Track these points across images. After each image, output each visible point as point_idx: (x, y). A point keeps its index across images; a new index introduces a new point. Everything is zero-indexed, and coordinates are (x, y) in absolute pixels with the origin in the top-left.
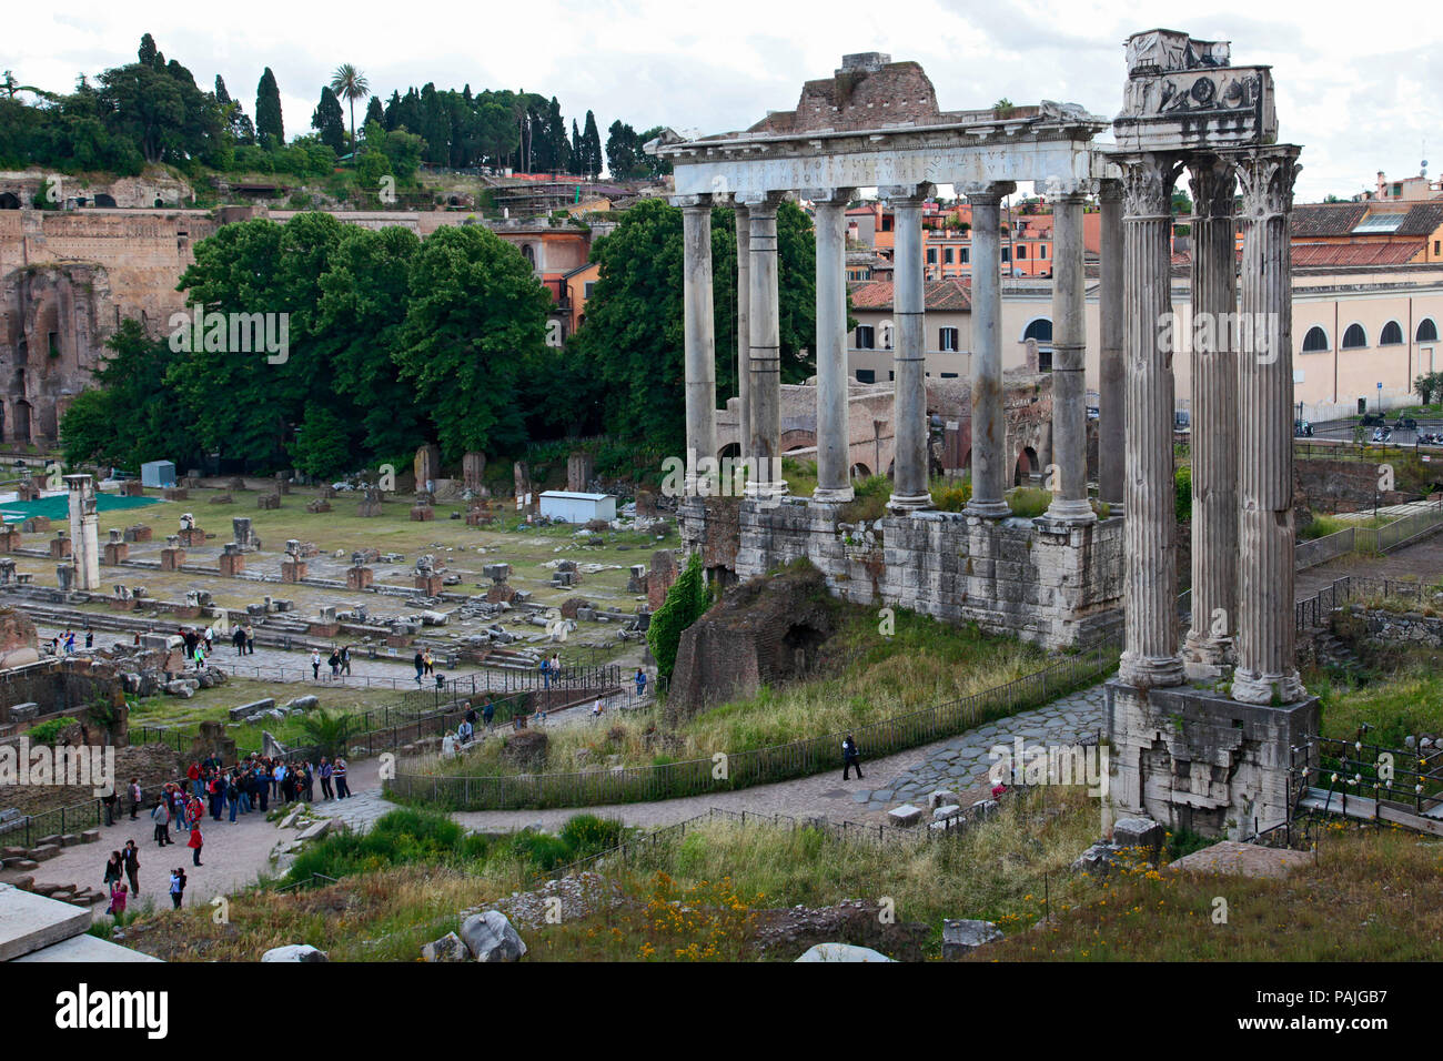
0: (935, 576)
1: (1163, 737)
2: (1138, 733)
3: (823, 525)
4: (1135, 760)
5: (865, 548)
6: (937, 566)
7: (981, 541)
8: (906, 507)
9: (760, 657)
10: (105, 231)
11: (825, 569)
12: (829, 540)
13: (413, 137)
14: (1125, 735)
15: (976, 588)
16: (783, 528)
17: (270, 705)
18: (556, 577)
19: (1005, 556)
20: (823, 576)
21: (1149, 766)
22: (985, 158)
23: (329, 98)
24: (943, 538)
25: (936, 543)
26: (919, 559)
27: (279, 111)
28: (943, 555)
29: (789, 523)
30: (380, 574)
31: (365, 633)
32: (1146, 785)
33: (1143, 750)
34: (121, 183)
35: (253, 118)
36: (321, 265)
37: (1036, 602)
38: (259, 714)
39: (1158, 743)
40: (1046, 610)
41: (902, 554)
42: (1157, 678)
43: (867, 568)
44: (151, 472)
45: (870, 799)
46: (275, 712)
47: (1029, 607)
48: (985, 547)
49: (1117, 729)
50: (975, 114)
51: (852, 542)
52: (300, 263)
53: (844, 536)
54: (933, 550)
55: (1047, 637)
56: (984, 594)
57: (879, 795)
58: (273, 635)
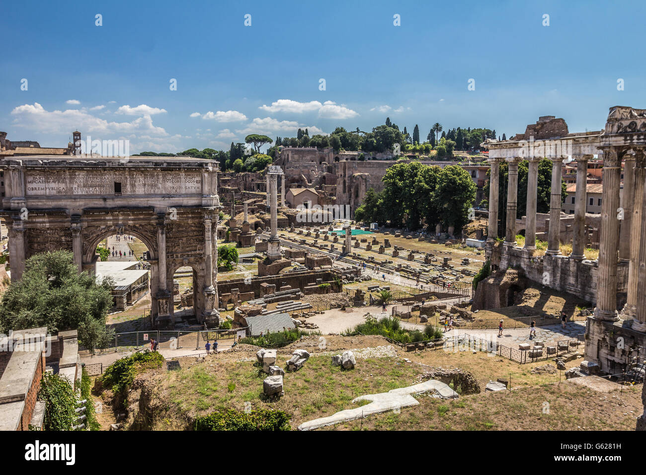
0: (559, 275)
1: (606, 337)
2: (598, 334)
3: (525, 256)
4: (596, 343)
5: (537, 264)
6: (559, 272)
7: (574, 266)
8: (551, 253)
9: (500, 292)
10: (372, 166)
11: (525, 269)
12: (527, 260)
13: (453, 142)
14: (593, 334)
15: (572, 280)
16: (514, 256)
17: (378, 287)
18: (463, 262)
19: (581, 271)
20: (524, 271)
21: (601, 346)
22: (582, 148)
23: (432, 131)
24: (562, 264)
25: (560, 265)
26: (554, 269)
27: (419, 136)
28: (562, 269)
29: (515, 254)
30: (417, 256)
31: (408, 271)
32: (600, 351)
33: (599, 340)
34: (378, 154)
35: (412, 138)
36: (416, 175)
37: (591, 287)
38: (375, 289)
39: (604, 339)
40: (594, 290)
41: (549, 267)
42: (606, 318)
43: (538, 271)
44: (372, 226)
45: (518, 339)
46: (378, 289)
47: (589, 289)
48: (575, 268)
49: (591, 332)
50: (580, 134)
51: (534, 262)
52: (411, 175)
53: (531, 260)
54: (558, 267)
55: (594, 299)
56: (574, 283)
57: (520, 339)
58: (386, 269)
